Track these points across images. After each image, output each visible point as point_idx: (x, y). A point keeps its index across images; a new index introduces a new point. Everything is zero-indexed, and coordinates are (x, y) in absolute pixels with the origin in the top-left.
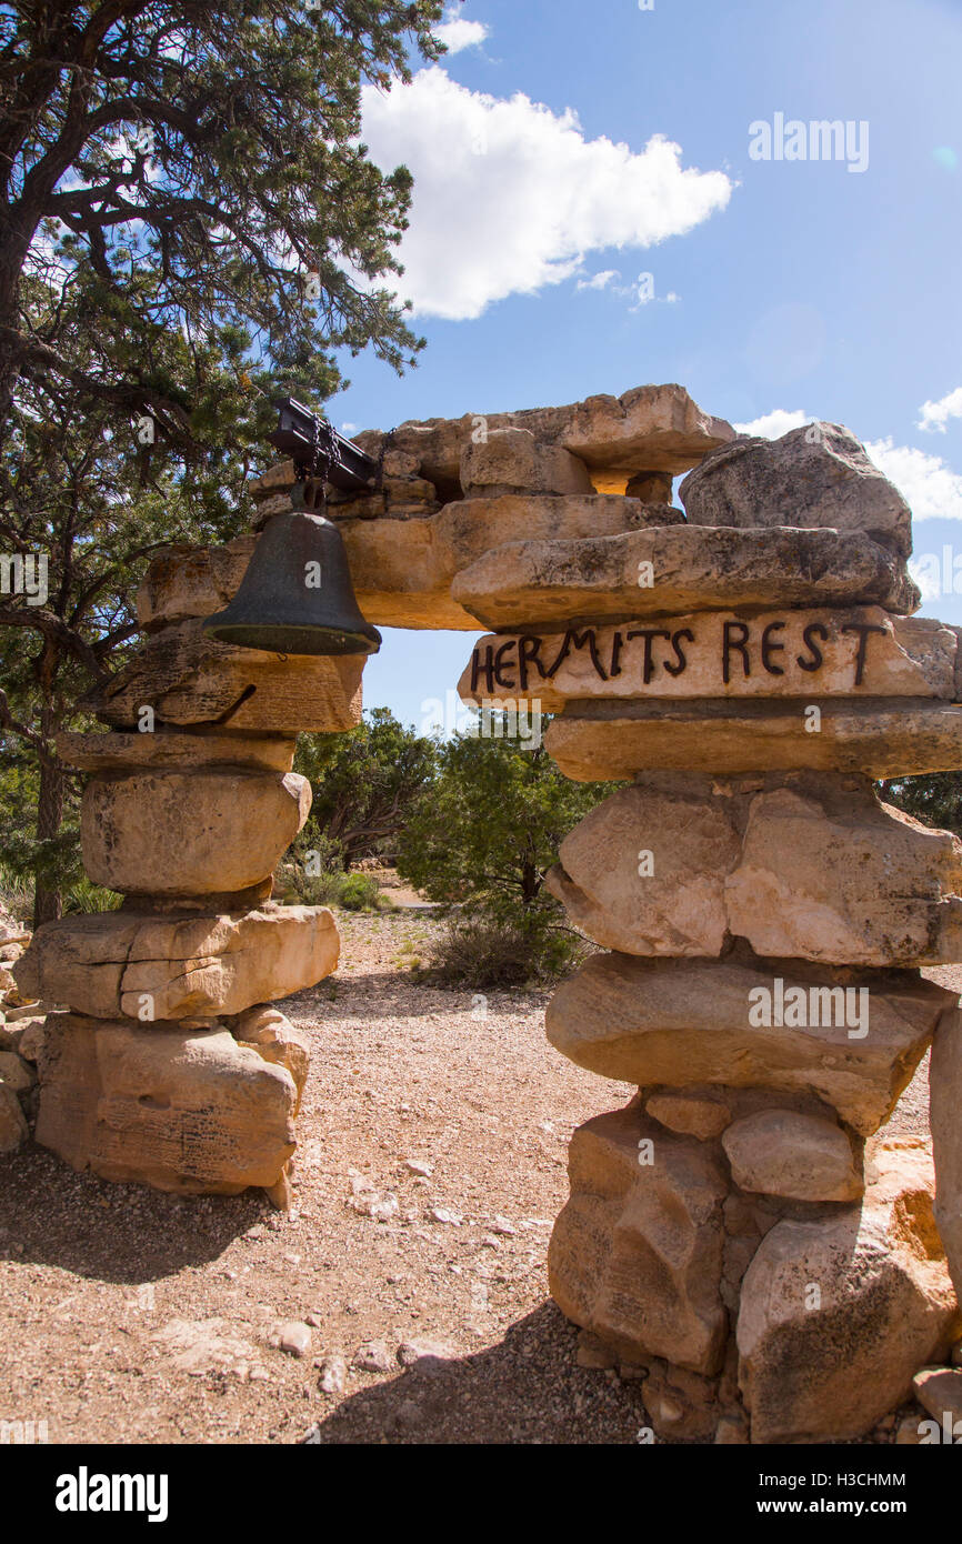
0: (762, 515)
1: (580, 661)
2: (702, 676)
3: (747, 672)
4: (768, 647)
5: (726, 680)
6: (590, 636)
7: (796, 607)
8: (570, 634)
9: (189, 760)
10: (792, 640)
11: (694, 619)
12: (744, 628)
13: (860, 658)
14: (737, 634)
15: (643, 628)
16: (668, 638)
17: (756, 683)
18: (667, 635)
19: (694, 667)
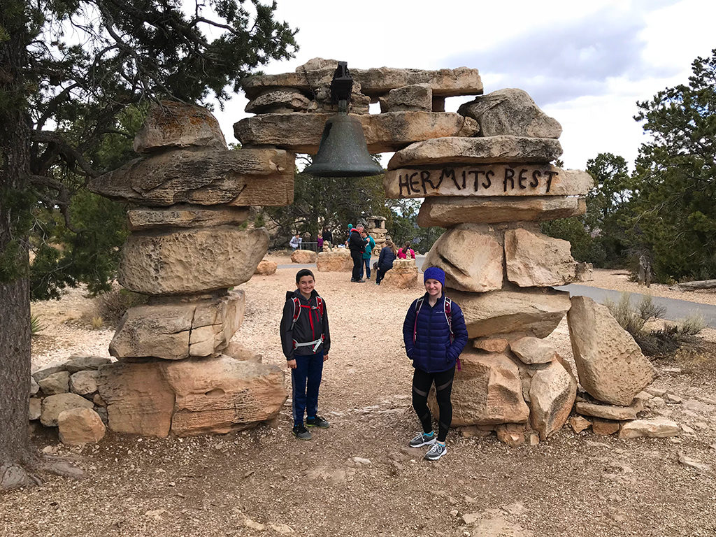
0: (513, 127)
1: (448, 182)
2: (496, 189)
3: (513, 187)
4: (521, 179)
5: (505, 190)
6: (452, 171)
7: (531, 164)
8: (444, 171)
9: (209, 224)
10: (528, 176)
11: (494, 167)
12: (512, 171)
13: (549, 182)
14: (510, 173)
15: (473, 170)
16: (484, 174)
17: (515, 191)
19: (493, 185)
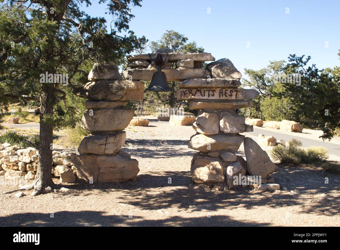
1: (198, 94)
2: (216, 97)
3: (223, 96)
4: (225, 93)
5: (220, 97)
6: (200, 90)
7: (229, 88)
8: (197, 90)
9: (113, 106)
10: (228, 92)
11: (215, 89)
12: (222, 90)
13: (236, 95)
14: (221, 91)
15: (208, 89)
17: (223, 98)
18: (212, 91)
19: (215, 95)
